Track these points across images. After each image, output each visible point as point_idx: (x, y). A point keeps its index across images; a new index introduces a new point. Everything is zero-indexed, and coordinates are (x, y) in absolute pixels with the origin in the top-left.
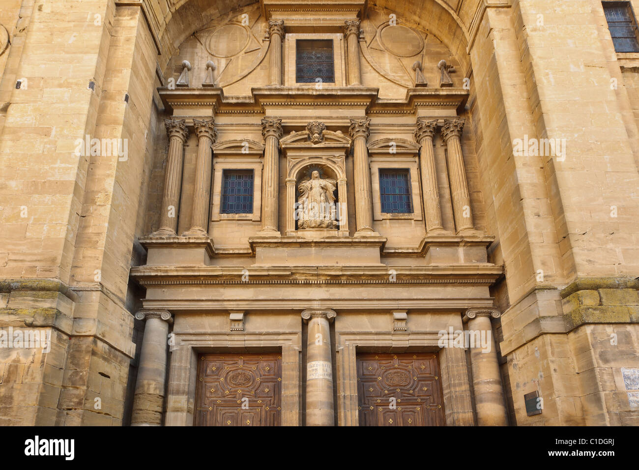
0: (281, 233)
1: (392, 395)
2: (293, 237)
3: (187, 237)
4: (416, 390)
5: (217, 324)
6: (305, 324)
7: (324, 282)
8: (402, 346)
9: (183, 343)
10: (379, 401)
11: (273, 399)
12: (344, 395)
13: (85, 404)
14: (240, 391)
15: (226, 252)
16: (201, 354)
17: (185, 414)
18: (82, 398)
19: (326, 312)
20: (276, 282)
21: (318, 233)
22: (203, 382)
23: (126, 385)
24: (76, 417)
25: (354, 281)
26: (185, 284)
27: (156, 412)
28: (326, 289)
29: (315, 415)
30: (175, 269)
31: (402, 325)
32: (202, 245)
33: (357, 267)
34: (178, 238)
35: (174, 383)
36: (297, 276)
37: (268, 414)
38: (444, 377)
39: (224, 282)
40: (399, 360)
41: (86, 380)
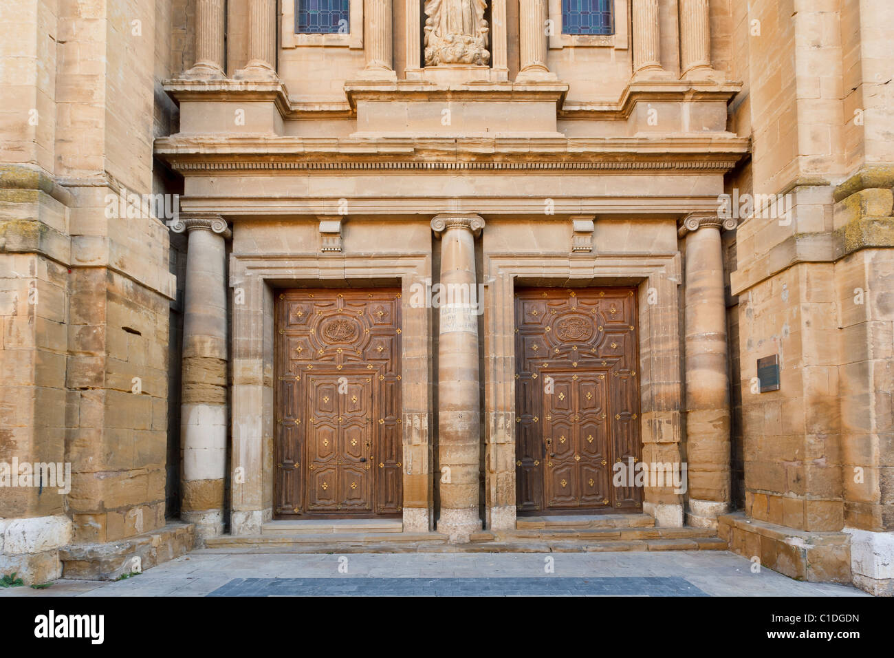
0: (398, 74)
1: (566, 355)
2: (417, 83)
3: (243, 81)
4: (601, 348)
5: (301, 239)
6: (436, 239)
7: (466, 167)
8: (584, 277)
9: (249, 272)
10: (546, 365)
11: (389, 362)
12: (495, 358)
13: (106, 380)
14: (340, 351)
15: (309, 109)
16: (278, 290)
17: (260, 388)
18: (101, 370)
19: (469, 219)
20: (391, 167)
21: (458, 73)
22: (285, 337)
23: (167, 345)
24: (95, 400)
25: (513, 163)
26: (245, 169)
27: (217, 385)
28: (470, 178)
29: (451, 389)
30: (226, 142)
31: (584, 242)
32: (268, 97)
33: (519, 139)
34: (228, 83)
35: (240, 340)
36: (424, 156)
37: (383, 386)
38: (644, 327)
39: (308, 165)
40: (578, 299)
41: (103, 342)
